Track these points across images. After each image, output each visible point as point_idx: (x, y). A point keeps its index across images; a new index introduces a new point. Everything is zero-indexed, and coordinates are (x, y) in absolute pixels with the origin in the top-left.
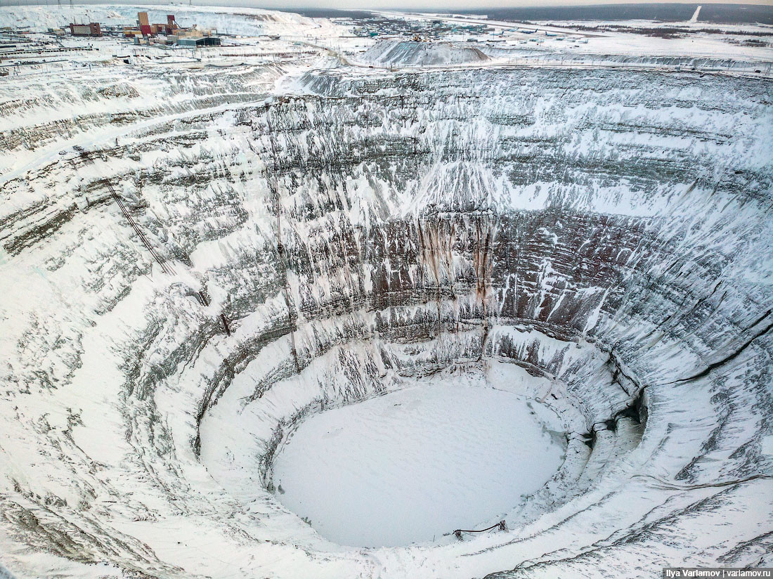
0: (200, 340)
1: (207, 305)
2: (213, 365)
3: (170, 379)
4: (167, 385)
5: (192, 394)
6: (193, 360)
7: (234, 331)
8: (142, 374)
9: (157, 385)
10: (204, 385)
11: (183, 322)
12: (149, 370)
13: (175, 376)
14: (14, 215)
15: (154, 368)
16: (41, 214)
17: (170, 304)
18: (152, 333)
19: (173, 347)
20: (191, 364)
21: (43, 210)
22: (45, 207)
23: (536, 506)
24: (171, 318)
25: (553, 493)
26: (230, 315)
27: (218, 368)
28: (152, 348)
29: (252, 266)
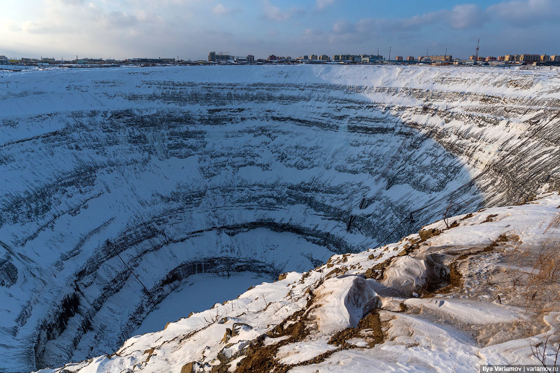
0: (337, 215)
1: (361, 208)
2: (325, 229)
3: (312, 211)
4: (307, 209)
5: (304, 221)
6: (326, 218)
7: (351, 232)
8: (306, 193)
9: (305, 204)
10: (312, 227)
11: (345, 202)
12: (309, 196)
13: (314, 212)
14: (364, 118)
15: (312, 198)
16: (373, 123)
17: (355, 192)
18: (331, 191)
19: (328, 203)
20: (324, 217)
21: (376, 122)
22: (378, 122)
23: (114, 330)
24: (346, 195)
25: (107, 347)
26: (357, 223)
27: (323, 231)
28: (323, 195)
29: (397, 215)
